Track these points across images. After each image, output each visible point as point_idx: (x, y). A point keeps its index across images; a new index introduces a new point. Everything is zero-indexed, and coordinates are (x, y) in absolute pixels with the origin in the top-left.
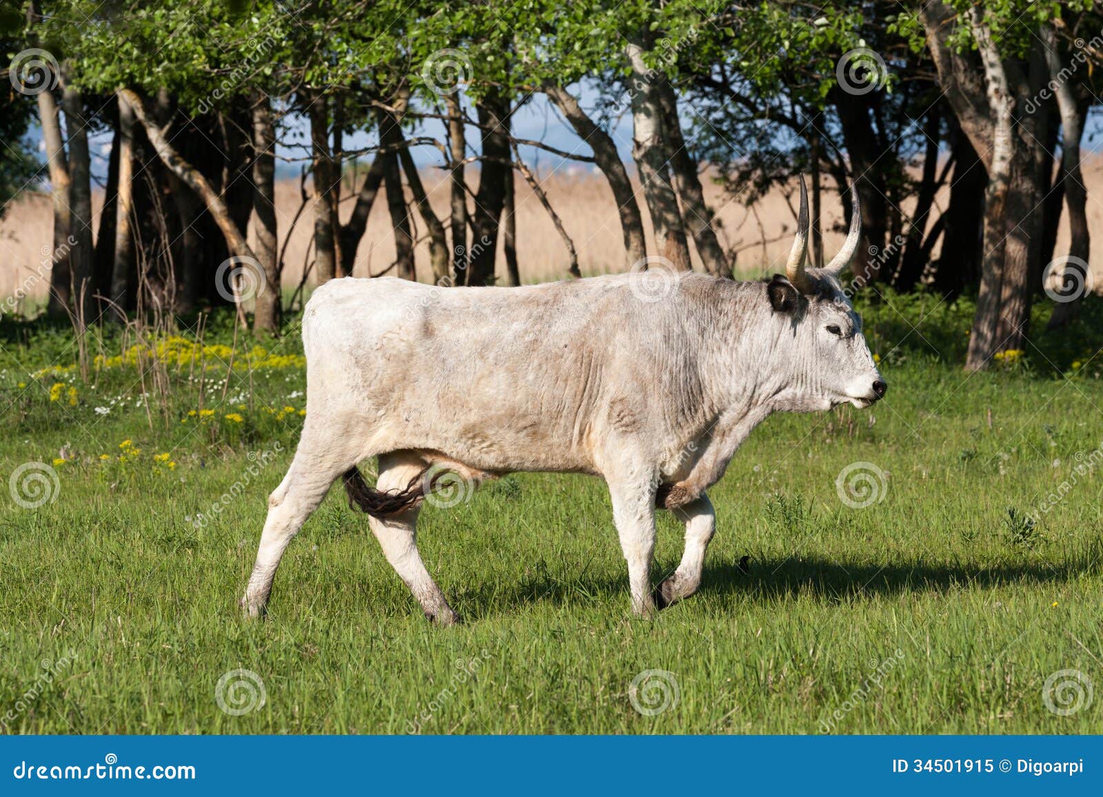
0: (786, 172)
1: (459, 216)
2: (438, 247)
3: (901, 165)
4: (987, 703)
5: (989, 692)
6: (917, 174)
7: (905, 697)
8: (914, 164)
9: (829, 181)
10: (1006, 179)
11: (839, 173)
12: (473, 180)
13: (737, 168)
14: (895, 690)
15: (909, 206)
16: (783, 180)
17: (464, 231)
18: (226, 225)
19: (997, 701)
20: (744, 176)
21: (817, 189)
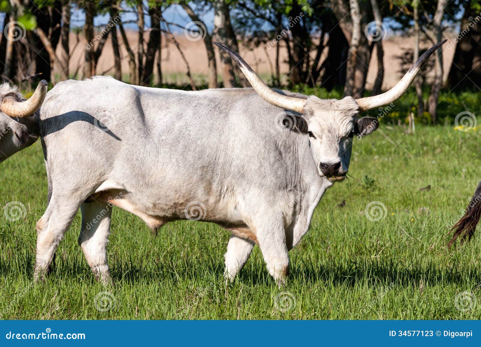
0: (266, 39)
1: (141, 51)
2: (132, 63)
3: (311, 38)
4: (370, 251)
5: (371, 247)
6: (317, 42)
7: (338, 248)
8: (316, 38)
9: (283, 43)
10: (357, 47)
11: (287, 40)
12: (147, 37)
13: (248, 37)
14: (335, 245)
15: (313, 54)
16: (265, 42)
17: (142, 57)
18: (50, 50)
19: (374, 251)
20: (250, 40)
21: (278, 46)
